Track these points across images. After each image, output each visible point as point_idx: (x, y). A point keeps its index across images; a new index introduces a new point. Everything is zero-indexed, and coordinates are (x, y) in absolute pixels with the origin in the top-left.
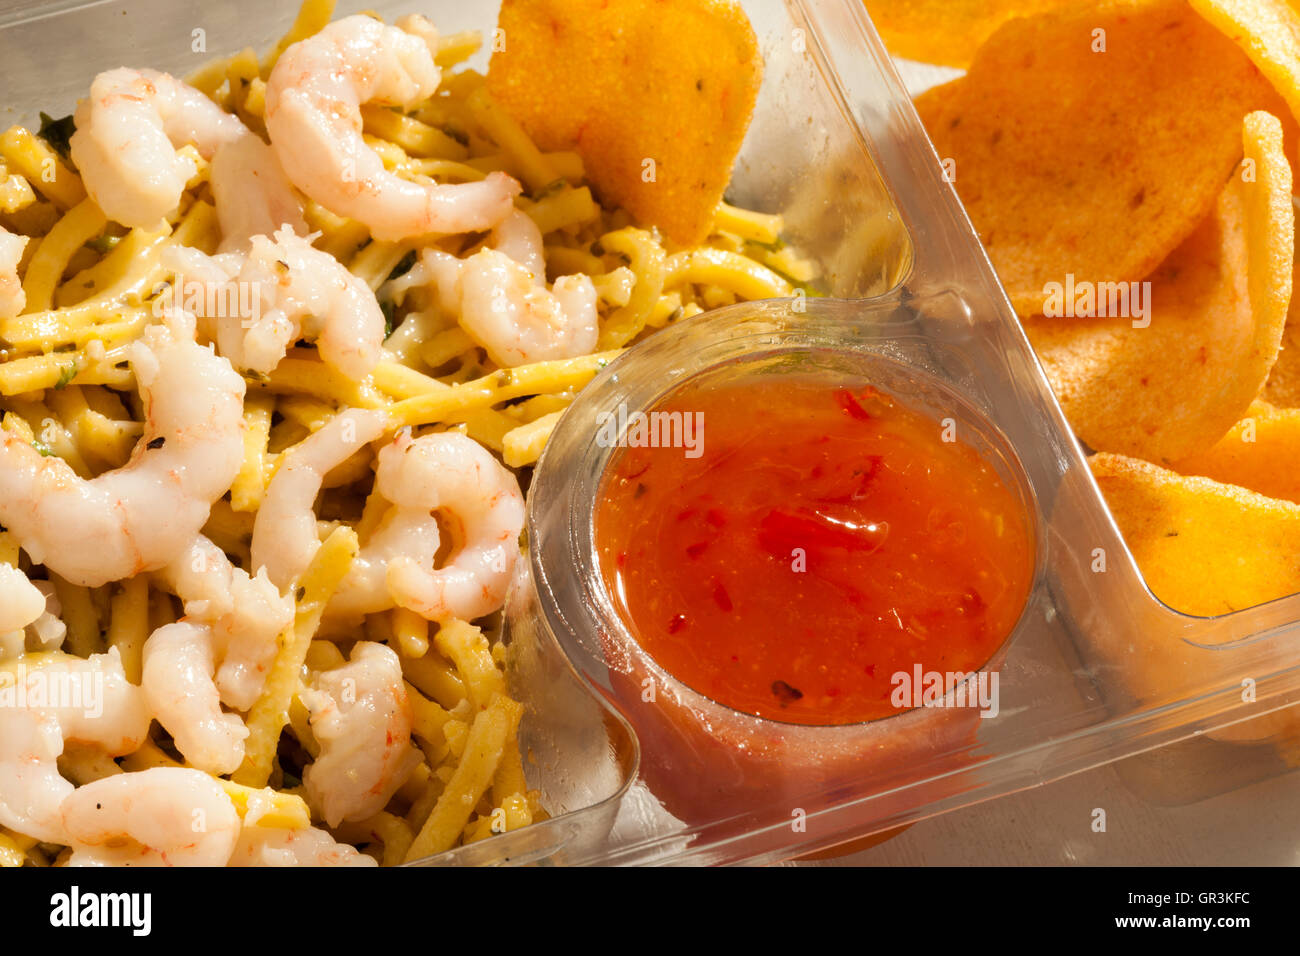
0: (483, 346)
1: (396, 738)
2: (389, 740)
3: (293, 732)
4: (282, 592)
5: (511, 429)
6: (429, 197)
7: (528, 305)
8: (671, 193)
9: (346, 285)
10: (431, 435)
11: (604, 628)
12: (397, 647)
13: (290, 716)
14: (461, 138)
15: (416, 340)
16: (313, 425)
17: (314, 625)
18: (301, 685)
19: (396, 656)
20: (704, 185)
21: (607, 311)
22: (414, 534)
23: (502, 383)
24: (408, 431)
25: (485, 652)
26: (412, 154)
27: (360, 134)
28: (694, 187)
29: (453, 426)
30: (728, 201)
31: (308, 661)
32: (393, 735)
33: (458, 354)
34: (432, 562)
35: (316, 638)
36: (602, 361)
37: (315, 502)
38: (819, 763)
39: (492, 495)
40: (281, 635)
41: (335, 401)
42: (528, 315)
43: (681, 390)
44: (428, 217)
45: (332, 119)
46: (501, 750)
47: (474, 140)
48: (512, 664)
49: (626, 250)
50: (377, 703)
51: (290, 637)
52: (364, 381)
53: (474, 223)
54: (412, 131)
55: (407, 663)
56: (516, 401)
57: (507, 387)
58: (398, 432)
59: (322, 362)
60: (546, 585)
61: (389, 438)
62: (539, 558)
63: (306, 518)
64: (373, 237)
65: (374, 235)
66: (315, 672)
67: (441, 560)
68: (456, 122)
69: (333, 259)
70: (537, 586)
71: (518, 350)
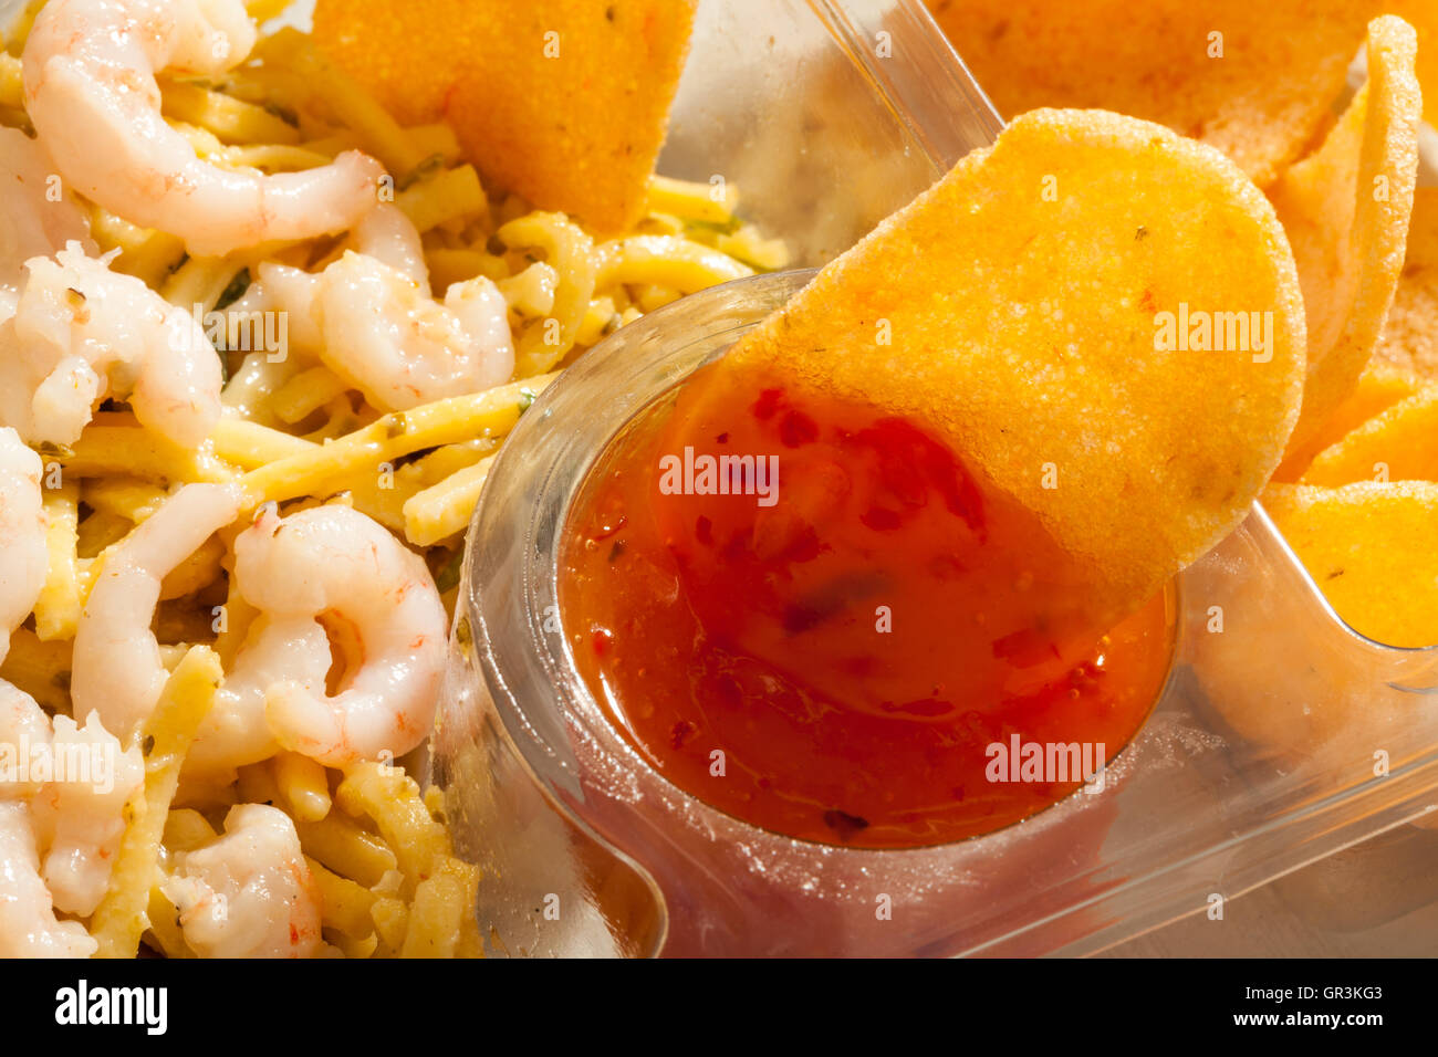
0: (358, 388)
1: (303, 932)
2: (294, 937)
3: (157, 942)
4: (125, 743)
5: (413, 494)
6: (262, 191)
7: (416, 324)
8: (583, 165)
9: (164, 317)
10: (303, 513)
11: (594, 742)
12: (287, 808)
13: (150, 918)
14: (289, 117)
15: (263, 389)
16: (138, 513)
17: (170, 788)
18: (160, 873)
19: (289, 821)
20: (629, 149)
21: (523, 325)
22: (297, 649)
23: (393, 432)
24: (273, 508)
25: (415, 801)
26: (227, 141)
27: (159, 113)
28: (616, 154)
29: (334, 496)
30: (663, 171)
31: (166, 841)
32: (298, 928)
33: (324, 402)
34: (323, 687)
35: (172, 808)
36: (526, 390)
37: (153, 618)
38: (919, 899)
39: (398, 587)
40: (128, 805)
41: (164, 479)
42: (417, 342)
43: (655, 409)
44: (263, 218)
45: (118, 93)
46: (458, 932)
47: (304, 118)
48: (457, 814)
49: (538, 241)
50: (273, 886)
51: (140, 806)
52: (201, 449)
53: (327, 222)
54: (223, 110)
55: (306, 829)
56: (414, 457)
57: (398, 438)
58: (258, 512)
59: (140, 426)
60: (505, 692)
61: (246, 521)
62: (490, 656)
63: (144, 640)
64: (189, 253)
65: (191, 250)
66: (177, 854)
67: (336, 681)
68: (279, 94)
69: (142, 284)
70: (492, 694)
71: (410, 387)
